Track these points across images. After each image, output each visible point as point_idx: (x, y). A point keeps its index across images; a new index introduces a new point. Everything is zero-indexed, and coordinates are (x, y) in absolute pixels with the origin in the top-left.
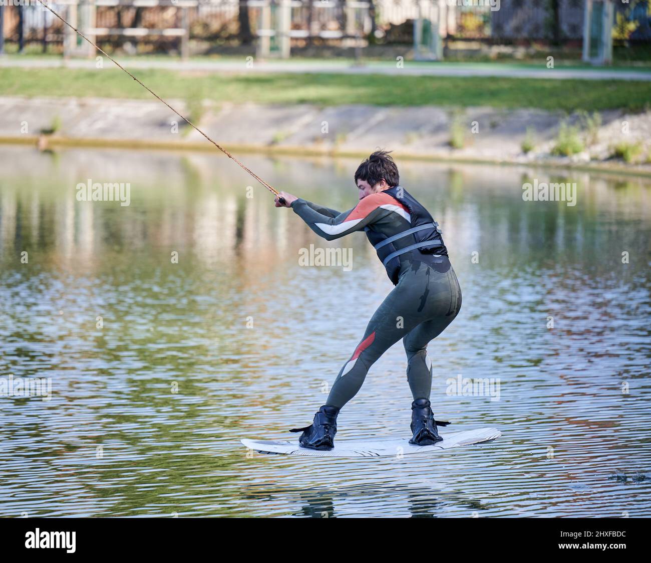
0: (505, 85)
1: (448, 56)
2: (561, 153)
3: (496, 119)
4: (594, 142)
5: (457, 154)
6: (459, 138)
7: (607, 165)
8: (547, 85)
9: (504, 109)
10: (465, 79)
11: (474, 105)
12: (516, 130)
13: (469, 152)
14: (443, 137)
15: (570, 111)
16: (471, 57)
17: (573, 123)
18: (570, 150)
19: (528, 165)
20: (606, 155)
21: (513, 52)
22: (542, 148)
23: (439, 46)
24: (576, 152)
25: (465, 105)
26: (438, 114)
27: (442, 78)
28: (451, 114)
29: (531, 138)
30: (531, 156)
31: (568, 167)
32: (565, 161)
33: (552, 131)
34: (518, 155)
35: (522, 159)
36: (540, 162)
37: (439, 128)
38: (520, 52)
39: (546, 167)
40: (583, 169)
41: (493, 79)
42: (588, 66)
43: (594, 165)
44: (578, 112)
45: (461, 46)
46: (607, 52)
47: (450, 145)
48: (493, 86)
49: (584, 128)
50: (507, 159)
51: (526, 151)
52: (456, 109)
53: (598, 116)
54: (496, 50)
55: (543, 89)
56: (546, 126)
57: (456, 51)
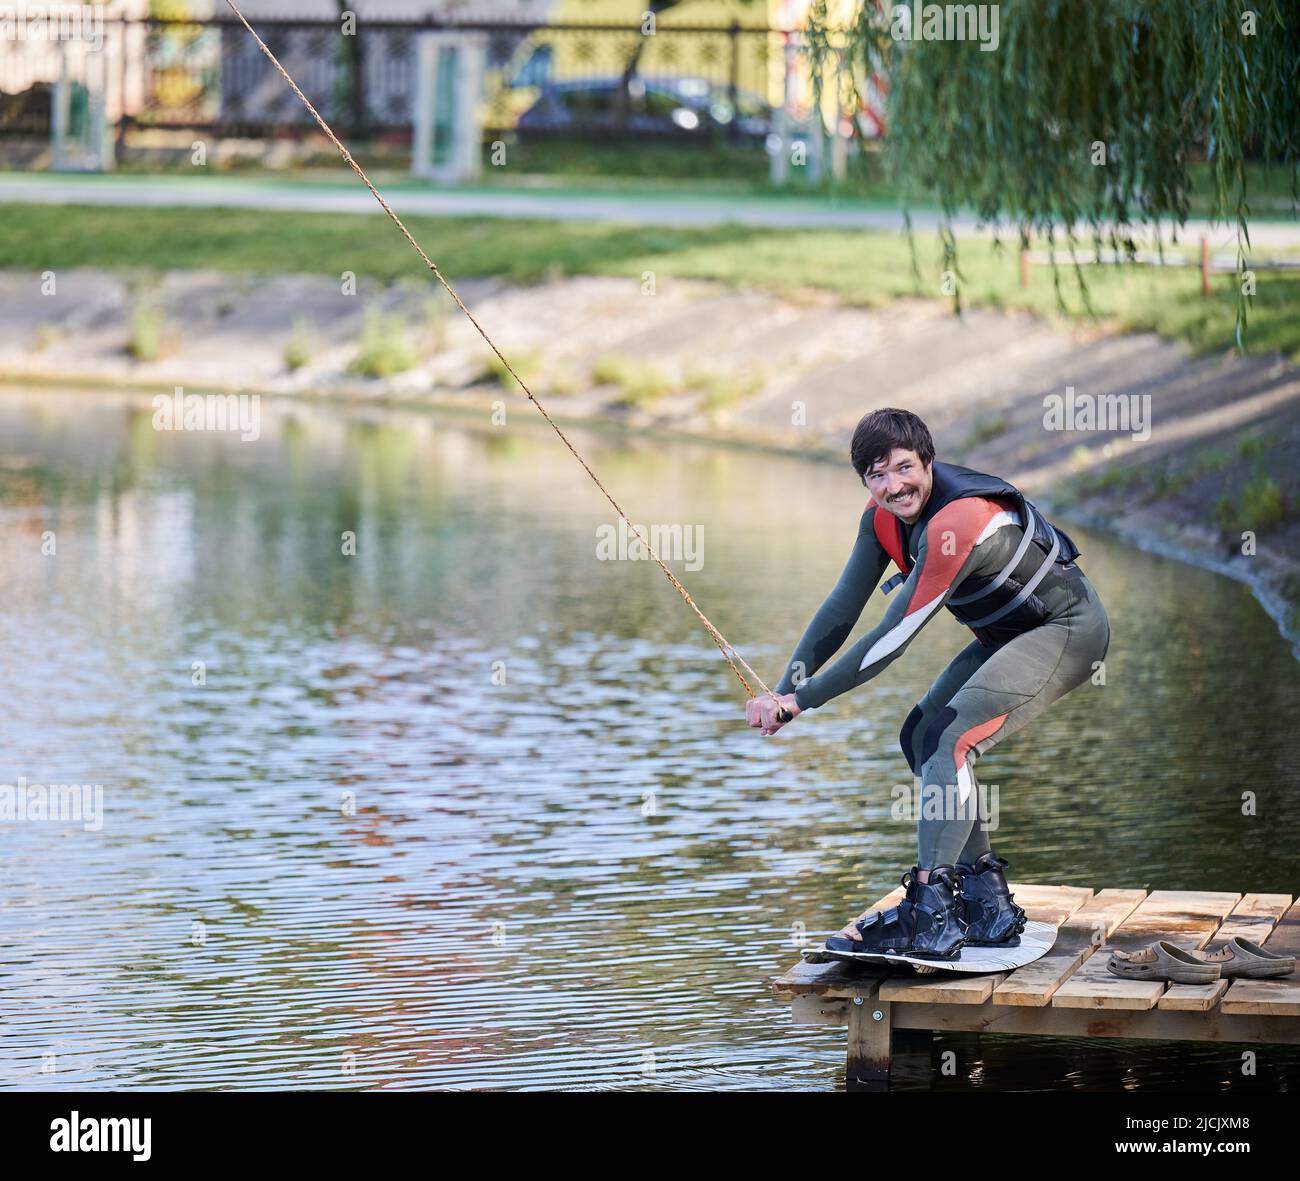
0: (246, 226)
1: (125, 161)
2: (369, 371)
3: (229, 298)
4: (440, 349)
5: (145, 374)
6: (148, 336)
7: (468, 399)
8: (341, 226)
9: (246, 276)
10: (162, 211)
11: (184, 267)
12: (271, 322)
13: (169, 369)
14: (115, 336)
15: (388, 280)
16: (173, 163)
17: (391, 308)
18: (385, 365)
19: (298, 397)
20: (464, 376)
21: (265, 154)
22: (328, 360)
23: (107, 140)
24: (401, 369)
25: (163, 268)
26: (104, 287)
27: (112, 210)
28: (131, 288)
29: (303, 337)
30: (303, 379)
31: (383, 403)
32: (376, 389)
33: (348, 324)
34: (276, 376)
35: (286, 385)
36: (323, 392)
37: (105, 318)
38: (283, 152)
39: (337, 401)
40: (416, 406)
41: (222, 212)
42: (425, 185)
43: (440, 398)
44: (405, 284)
45: (153, 140)
46: (466, 156)
47: (130, 352)
48: (224, 228)
49: (418, 318)
50: (252, 383)
51: (293, 366)
52: (142, 274)
53: (447, 292)
54: (229, 148)
55: (328, 235)
56: (336, 313)
57: (143, 151)
